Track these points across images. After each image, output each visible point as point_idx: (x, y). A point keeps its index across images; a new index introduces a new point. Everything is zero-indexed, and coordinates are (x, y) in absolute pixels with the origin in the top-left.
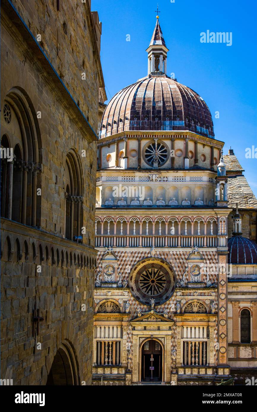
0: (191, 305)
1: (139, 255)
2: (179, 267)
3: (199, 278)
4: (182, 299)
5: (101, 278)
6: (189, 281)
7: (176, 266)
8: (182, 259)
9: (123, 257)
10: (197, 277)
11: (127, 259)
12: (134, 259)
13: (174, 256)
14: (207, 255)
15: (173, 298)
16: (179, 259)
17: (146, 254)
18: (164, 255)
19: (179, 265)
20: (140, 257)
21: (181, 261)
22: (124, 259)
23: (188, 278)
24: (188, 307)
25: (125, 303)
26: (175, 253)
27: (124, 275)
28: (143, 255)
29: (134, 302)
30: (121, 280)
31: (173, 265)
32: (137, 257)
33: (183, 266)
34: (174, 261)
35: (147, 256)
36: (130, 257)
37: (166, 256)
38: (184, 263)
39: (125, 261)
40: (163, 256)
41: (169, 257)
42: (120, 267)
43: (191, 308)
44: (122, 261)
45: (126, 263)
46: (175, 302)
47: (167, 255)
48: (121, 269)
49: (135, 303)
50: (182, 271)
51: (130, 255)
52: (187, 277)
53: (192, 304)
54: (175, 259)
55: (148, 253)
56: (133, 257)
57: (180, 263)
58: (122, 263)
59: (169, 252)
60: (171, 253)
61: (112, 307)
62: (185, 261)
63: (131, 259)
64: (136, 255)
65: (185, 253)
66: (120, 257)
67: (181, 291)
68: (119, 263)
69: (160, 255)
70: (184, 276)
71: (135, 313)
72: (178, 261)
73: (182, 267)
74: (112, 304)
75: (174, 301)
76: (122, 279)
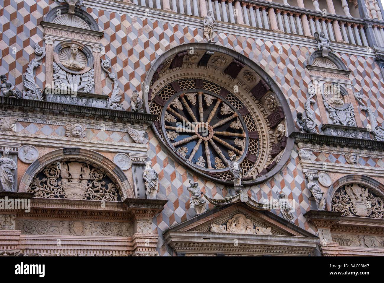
0: (346, 193)
1: (169, 33)
2: (287, 81)
3: (348, 115)
4: (319, 171)
5: (41, 77)
6: (325, 123)
7: (281, 78)
8: (292, 62)
9: (118, 28)
10: (344, 112)
11: (132, 36)
12: (154, 40)
13: (269, 51)
14: (353, 63)
15: (292, 166)
16: (283, 61)
17: (188, 34)
18: (240, 44)
19: (288, 76)
20: (172, 39)
21: (290, 67)
22: (121, 34)
23: (319, 114)
24: (338, 198)
25: (139, 170)
26: (269, 44)
27: (124, 80)
28: (179, 34)
29: (170, 169)
30: (116, 92)
31: (271, 74)
32: (161, 37)
33: (299, 81)
34: (272, 63)
35: (193, 39)
36: (140, 32)
37: (247, 50)
38: (299, 73)
39: (124, 40)
40: (238, 46)
41: (257, 52)
42: (111, 55)
43: (348, 203)
44: (113, 38)
45: (128, 46)
46: (300, 179)
47: (249, 46)
48: (114, 61)
49: (174, 173)
50: (299, 94)
51: (138, 26)
52: (317, 112)
53: (348, 190)
54: (274, 60)
55: (195, 33)
56: (151, 34)
57: (290, 72)
58: (116, 44)
59: (253, 39)
60: (259, 42)
61: (85, 182)
62: (301, 69)
63: (144, 38)
64: (159, 30)
65: (296, 49)
66: (107, 26)
67: (310, 146)
68: (105, 42)
69: (230, 42)
70: (309, 107)
71: (176, 204)
72: (281, 65)
73: (297, 83)
74: (87, 171)
75: (294, 175)
76: (122, 92)
